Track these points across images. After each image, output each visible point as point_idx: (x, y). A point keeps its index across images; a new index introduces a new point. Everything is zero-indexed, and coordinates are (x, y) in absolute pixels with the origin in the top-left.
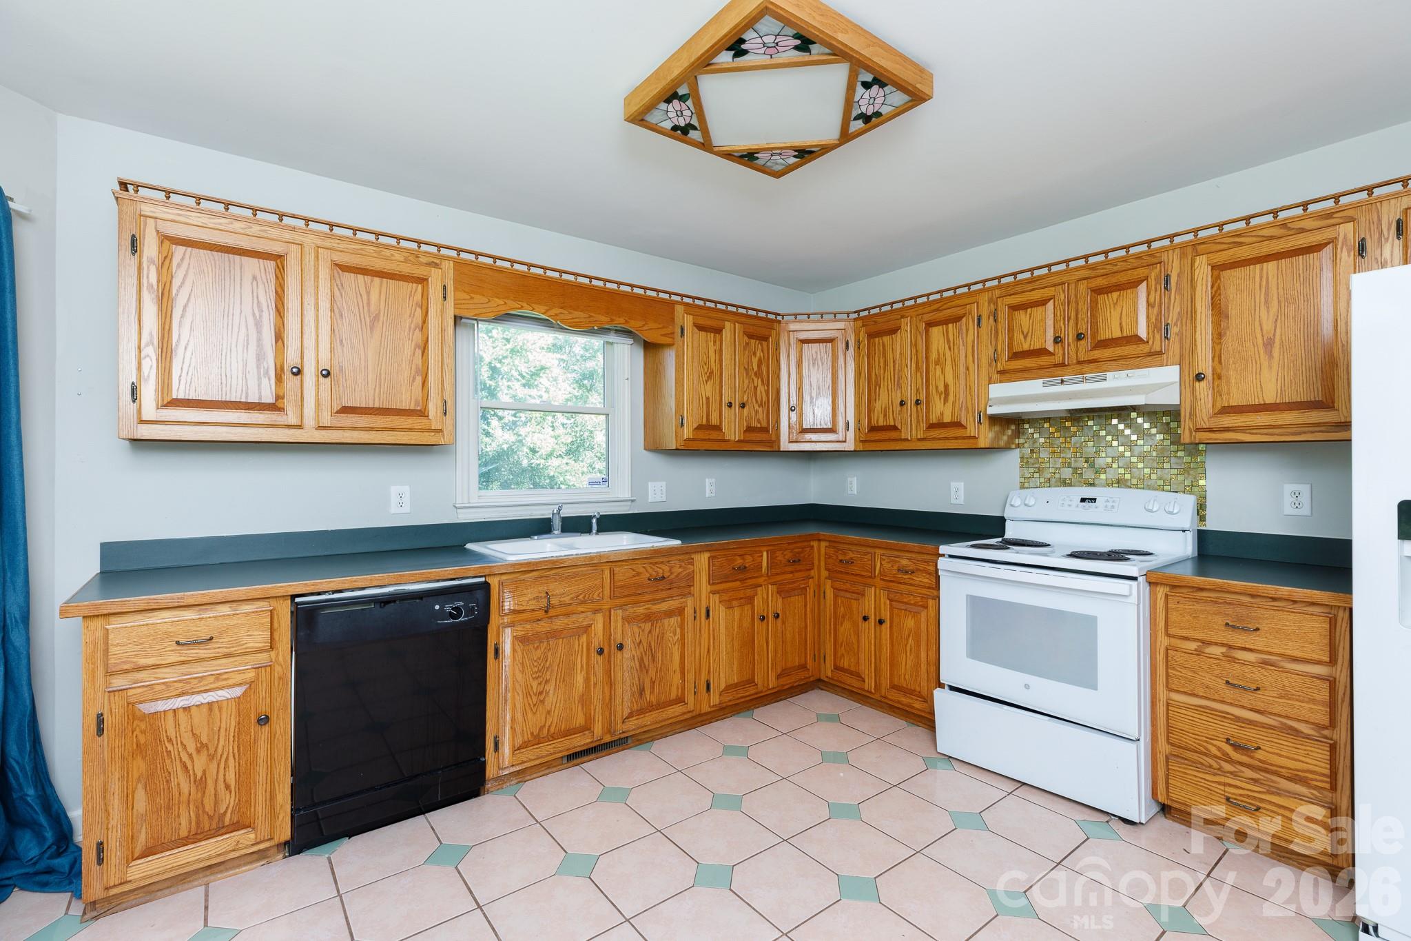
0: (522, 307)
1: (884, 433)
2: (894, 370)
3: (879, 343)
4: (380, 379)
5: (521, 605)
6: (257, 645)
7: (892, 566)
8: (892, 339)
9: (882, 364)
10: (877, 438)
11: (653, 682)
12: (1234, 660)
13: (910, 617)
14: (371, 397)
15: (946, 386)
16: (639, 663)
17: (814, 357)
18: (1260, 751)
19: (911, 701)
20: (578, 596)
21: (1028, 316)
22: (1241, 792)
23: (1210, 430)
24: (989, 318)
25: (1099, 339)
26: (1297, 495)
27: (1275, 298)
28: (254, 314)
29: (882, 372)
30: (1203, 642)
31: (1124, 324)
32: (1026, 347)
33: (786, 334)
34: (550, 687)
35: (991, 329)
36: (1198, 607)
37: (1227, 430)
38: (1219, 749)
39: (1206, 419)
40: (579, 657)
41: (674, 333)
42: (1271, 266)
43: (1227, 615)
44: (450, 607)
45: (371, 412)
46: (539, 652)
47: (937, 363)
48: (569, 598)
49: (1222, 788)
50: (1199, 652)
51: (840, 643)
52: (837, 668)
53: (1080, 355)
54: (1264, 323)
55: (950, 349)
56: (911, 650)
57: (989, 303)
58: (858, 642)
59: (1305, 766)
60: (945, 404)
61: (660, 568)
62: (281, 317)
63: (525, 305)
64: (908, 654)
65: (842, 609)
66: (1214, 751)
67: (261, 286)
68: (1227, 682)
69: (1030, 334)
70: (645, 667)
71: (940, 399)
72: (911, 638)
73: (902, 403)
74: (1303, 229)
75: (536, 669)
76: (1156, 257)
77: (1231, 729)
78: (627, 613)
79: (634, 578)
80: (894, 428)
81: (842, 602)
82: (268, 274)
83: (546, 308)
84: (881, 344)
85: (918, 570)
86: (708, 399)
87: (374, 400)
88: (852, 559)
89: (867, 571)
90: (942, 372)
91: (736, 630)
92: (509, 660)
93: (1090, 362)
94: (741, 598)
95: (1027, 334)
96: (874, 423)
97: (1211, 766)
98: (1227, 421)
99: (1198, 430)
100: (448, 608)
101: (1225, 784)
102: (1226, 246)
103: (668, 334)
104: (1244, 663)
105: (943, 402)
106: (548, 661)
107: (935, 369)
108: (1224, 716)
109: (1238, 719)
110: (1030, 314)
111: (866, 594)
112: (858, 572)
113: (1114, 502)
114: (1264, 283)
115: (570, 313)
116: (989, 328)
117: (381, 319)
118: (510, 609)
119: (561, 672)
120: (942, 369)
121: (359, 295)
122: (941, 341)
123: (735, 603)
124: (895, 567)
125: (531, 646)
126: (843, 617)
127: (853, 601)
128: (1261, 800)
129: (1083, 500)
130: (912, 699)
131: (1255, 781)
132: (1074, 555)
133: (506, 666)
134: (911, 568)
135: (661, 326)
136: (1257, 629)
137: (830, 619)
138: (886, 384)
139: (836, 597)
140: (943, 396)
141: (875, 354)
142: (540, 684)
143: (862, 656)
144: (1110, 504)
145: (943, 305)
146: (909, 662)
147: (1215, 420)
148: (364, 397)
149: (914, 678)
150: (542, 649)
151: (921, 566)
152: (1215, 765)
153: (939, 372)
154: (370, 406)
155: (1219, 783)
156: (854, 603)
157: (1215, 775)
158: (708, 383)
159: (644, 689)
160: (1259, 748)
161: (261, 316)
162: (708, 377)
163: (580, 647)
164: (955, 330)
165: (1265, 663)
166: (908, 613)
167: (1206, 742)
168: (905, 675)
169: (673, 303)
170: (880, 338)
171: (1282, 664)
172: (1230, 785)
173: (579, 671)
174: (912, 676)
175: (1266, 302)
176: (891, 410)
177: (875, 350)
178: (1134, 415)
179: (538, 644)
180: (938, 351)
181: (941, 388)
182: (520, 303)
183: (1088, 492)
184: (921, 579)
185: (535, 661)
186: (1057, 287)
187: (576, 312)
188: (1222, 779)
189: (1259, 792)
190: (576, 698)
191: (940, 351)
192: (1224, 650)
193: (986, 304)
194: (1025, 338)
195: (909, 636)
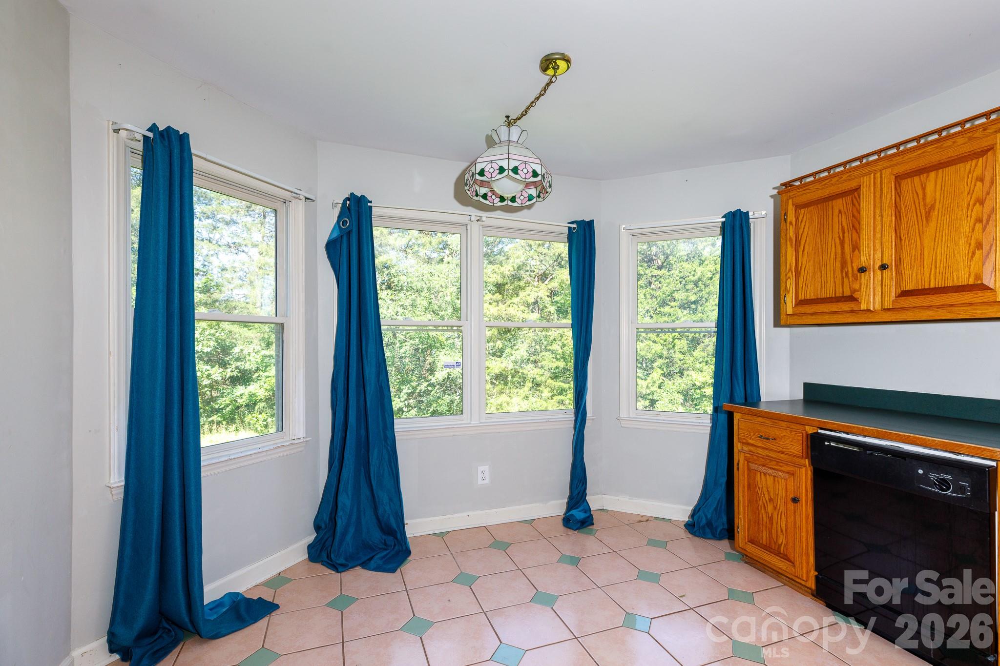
4: (936, 262)
6: (795, 452)
14: (927, 279)
28: (839, 237)
44: (936, 476)
45: (928, 292)
62: (858, 233)
67: (844, 216)
82: (848, 205)
87: (930, 282)
117: (937, 208)
121: (915, 195)
148: (920, 280)
154: (926, 287)
161: (843, 237)
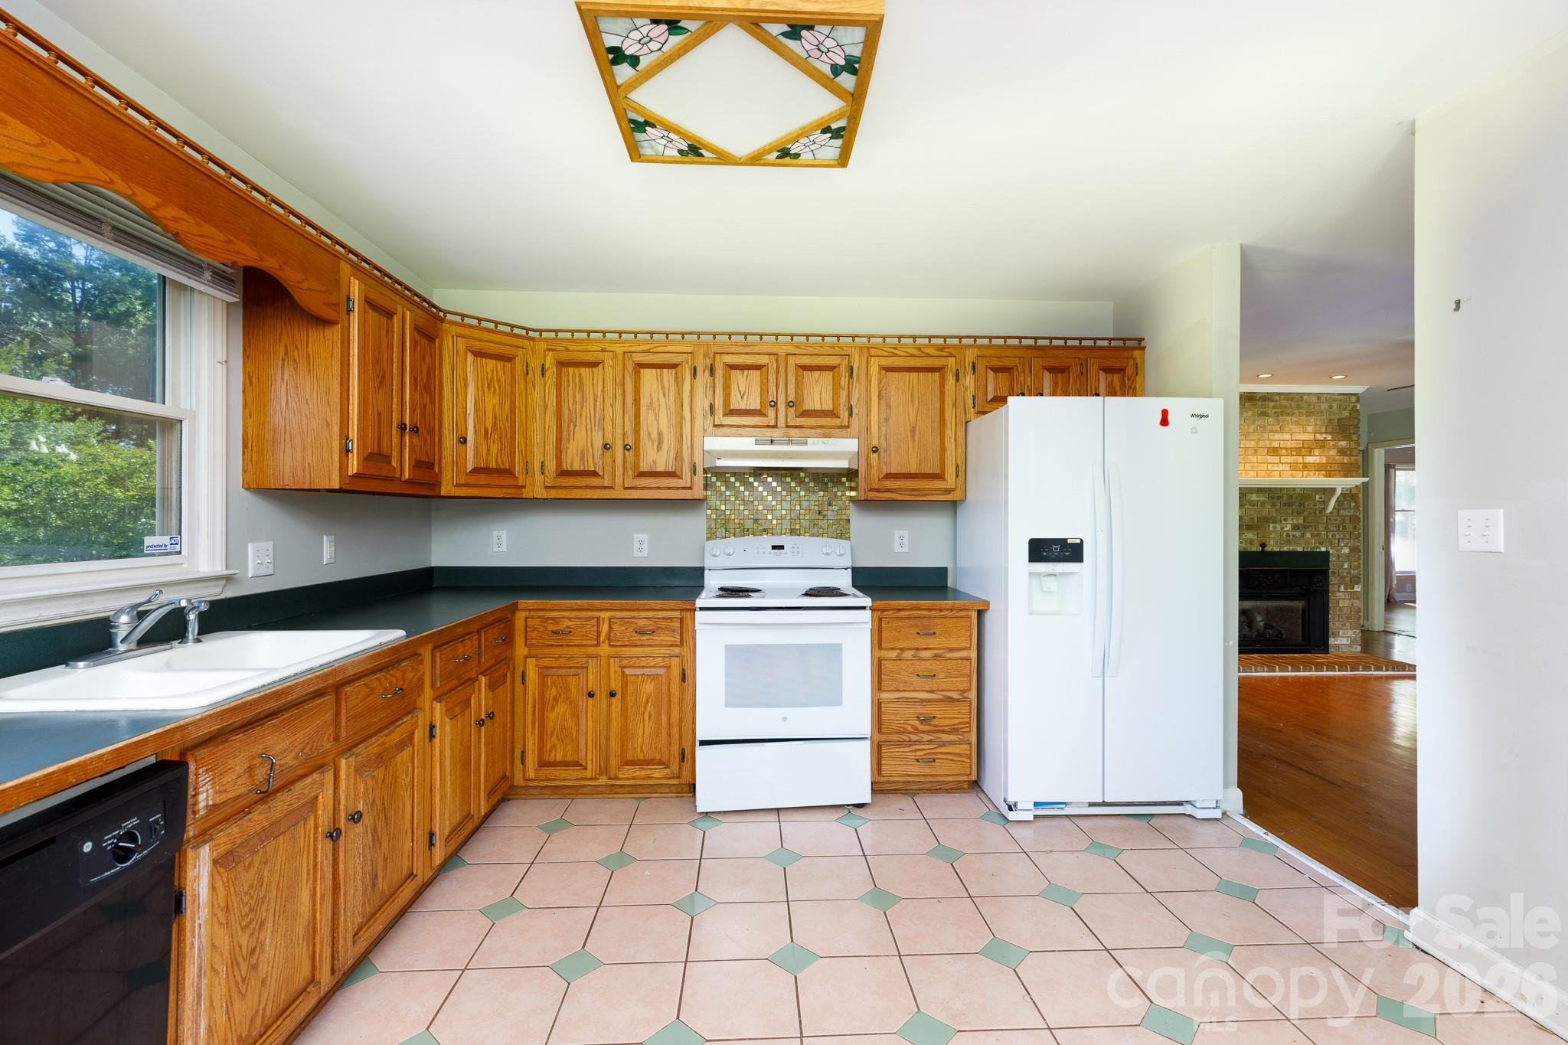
0: (112, 182)
1: (580, 478)
2: (595, 408)
3: (574, 374)
5: (225, 791)
7: (626, 629)
8: (593, 373)
9: (578, 399)
10: (570, 484)
11: (385, 860)
12: (920, 659)
13: (649, 681)
15: (660, 434)
16: (373, 835)
17: (490, 376)
18: (936, 720)
19: (649, 772)
20: (304, 749)
21: (745, 377)
22: (925, 752)
23: (878, 490)
24: (704, 372)
25: (804, 408)
26: (901, 538)
27: (917, 399)
29: (578, 407)
30: (901, 649)
31: (823, 399)
32: (743, 407)
33: (450, 339)
34: (267, 936)
35: (707, 382)
36: (900, 624)
37: (888, 490)
38: (912, 726)
39: (877, 482)
40: (305, 857)
41: (339, 304)
42: (914, 375)
43: (917, 626)
44: (114, 837)
46: (252, 872)
47: (650, 407)
48: (291, 756)
49: (914, 754)
50: (899, 658)
51: (549, 733)
52: (543, 764)
53: (789, 420)
54: (911, 414)
55: (664, 395)
56: (650, 717)
57: (704, 356)
58: (578, 725)
59: (957, 721)
60: (658, 451)
61: (393, 676)
63: (117, 178)
64: (646, 722)
65: (554, 689)
66: (909, 728)
68: (918, 675)
69: (746, 395)
70: (378, 840)
71: (653, 446)
72: (650, 704)
73: (606, 447)
74: (928, 354)
75: (247, 909)
76: (843, 349)
77: (920, 709)
78: (360, 759)
79: (369, 699)
80: (594, 474)
81: (554, 682)
83: (160, 201)
84: (577, 376)
85: (658, 628)
86: (379, 414)
88: (568, 627)
89: (591, 639)
90: (655, 418)
91: (459, 747)
92: (206, 910)
93: (796, 427)
94: (461, 702)
95: (744, 393)
96: (566, 466)
97: (905, 741)
98: (890, 484)
99: (871, 490)
100: (109, 841)
101: (916, 751)
102: (887, 354)
103: (332, 304)
104: (926, 660)
105: (655, 447)
106: (265, 883)
107: (647, 414)
108: (915, 701)
109: (922, 701)
110: (747, 377)
111: (590, 666)
112: (577, 642)
113: (798, 548)
114: (911, 387)
115: (197, 224)
116: (705, 381)
118: (207, 807)
119: (281, 898)
120: (656, 415)
122: (655, 385)
123: (457, 710)
124: (630, 630)
125: (240, 868)
126: (555, 699)
127: (570, 678)
128: (936, 753)
129: (774, 547)
130: (651, 769)
131: (930, 741)
132: (807, 594)
133: (200, 925)
134: (650, 628)
135: (323, 288)
136: (935, 633)
137: (534, 707)
138: (584, 423)
139: (543, 677)
140: (656, 444)
141: (568, 386)
142: (252, 935)
143: (582, 740)
144: (795, 551)
145: (655, 347)
146: (647, 731)
147: (882, 482)
149: (653, 746)
150: (257, 865)
151: (662, 624)
152: (907, 739)
153: (651, 417)
155: (912, 751)
156: (573, 681)
157: (910, 745)
158: (380, 391)
159: (376, 875)
160: (934, 717)
162: (380, 382)
163: (307, 838)
164: (670, 377)
165: (936, 656)
166: (646, 677)
167: (904, 724)
168: (642, 748)
169: (337, 257)
170: (576, 369)
171: (945, 655)
172: (918, 750)
173: (304, 881)
174: (650, 745)
175: (912, 400)
176: (590, 453)
177: (568, 381)
178: (802, 475)
179: (250, 859)
180: (651, 395)
181: (655, 435)
182: (108, 172)
183: (778, 541)
184: (662, 638)
185: (246, 893)
186: (771, 356)
187: (206, 226)
188: (914, 748)
189: (935, 748)
190: (301, 933)
191: (653, 395)
192: (912, 652)
193: (702, 357)
194: (742, 398)
195: (647, 702)
